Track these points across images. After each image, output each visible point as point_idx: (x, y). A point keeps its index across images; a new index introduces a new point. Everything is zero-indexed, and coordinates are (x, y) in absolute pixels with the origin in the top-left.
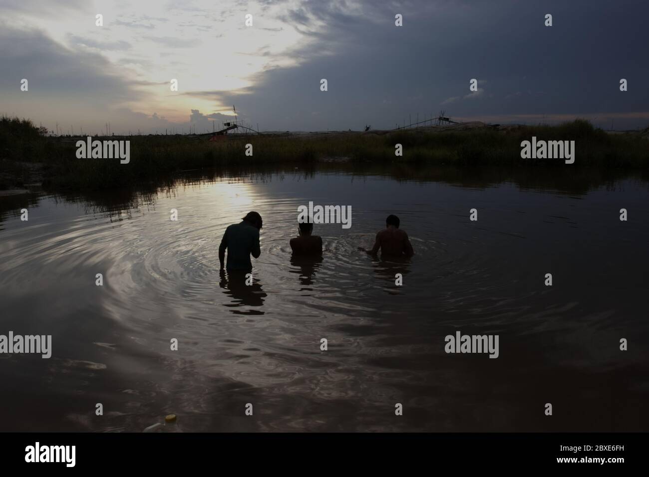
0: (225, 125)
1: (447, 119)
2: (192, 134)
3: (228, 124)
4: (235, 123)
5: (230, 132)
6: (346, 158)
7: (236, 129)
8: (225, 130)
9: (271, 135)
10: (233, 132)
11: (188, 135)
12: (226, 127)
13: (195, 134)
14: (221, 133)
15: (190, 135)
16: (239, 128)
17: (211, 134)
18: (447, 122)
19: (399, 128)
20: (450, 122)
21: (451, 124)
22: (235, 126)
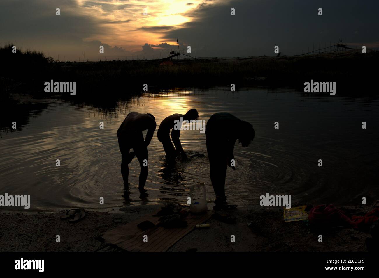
0: (171, 53)
1: (344, 46)
2: (144, 59)
3: (173, 52)
4: (178, 52)
5: (174, 58)
6: (263, 78)
7: (178, 56)
8: (171, 57)
9: (204, 60)
10: (176, 58)
11: (141, 61)
12: (171, 55)
13: (146, 60)
14: (167, 59)
15: (143, 60)
16: (181, 55)
17: (161, 60)
18: (344, 48)
19: (304, 54)
20: (346, 48)
21: (347, 50)
22: (178, 54)
